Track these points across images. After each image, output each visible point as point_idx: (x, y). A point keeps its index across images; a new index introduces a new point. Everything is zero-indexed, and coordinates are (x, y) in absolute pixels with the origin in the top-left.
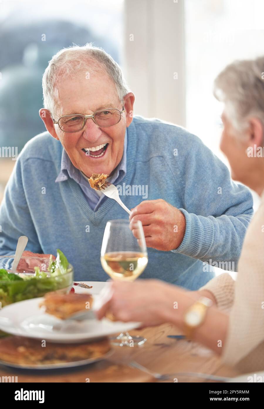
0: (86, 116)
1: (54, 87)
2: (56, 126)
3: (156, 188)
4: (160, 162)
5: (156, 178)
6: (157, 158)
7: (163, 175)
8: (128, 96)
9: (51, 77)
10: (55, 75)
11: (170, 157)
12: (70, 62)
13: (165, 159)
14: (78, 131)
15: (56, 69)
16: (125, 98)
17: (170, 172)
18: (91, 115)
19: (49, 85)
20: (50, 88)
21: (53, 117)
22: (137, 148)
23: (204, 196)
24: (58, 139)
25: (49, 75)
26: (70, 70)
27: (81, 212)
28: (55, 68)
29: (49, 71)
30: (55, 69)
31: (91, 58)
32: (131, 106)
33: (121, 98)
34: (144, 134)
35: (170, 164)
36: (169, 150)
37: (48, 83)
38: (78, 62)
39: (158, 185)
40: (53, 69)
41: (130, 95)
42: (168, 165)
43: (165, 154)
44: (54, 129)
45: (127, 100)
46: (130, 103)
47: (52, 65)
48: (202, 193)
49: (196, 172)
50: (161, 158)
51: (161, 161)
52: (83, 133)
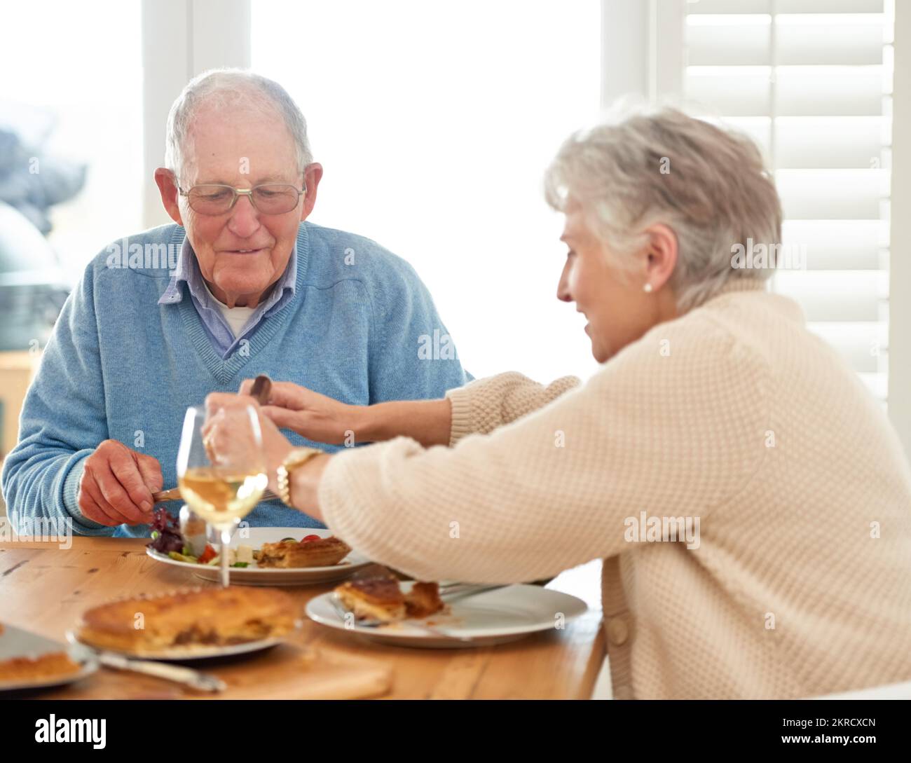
0: (239, 190)
1: (188, 131)
2: (182, 201)
3: (341, 331)
4: (355, 289)
5: (344, 314)
6: (351, 282)
7: (359, 311)
8: (313, 169)
9: (185, 114)
10: (192, 110)
11: (373, 284)
12: (222, 92)
13: (365, 286)
14: (221, 214)
15: (195, 100)
16: (307, 168)
17: (371, 309)
18: (248, 190)
19: (179, 127)
20: (181, 132)
21: (179, 184)
22: (309, 264)
23: (416, 369)
24: (181, 224)
25: (181, 109)
26: (221, 105)
27: (198, 359)
28: (193, 98)
29: (182, 104)
30: (193, 100)
31: (260, 91)
32: (314, 188)
33: (302, 169)
34: (324, 244)
35: (372, 294)
36: (372, 272)
37: (177, 123)
38: (237, 93)
39: (345, 327)
40: (191, 100)
41: (316, 167)
42: (369, 296)
43: (367, 278)
44: (177, 207)
45: (309, 176)
46: (313, 180)
47: (188, 93)
48: (413, 363)
49: (411, 325)
50: (358, 283)
51: (357, 287)
52: (228, 221)
